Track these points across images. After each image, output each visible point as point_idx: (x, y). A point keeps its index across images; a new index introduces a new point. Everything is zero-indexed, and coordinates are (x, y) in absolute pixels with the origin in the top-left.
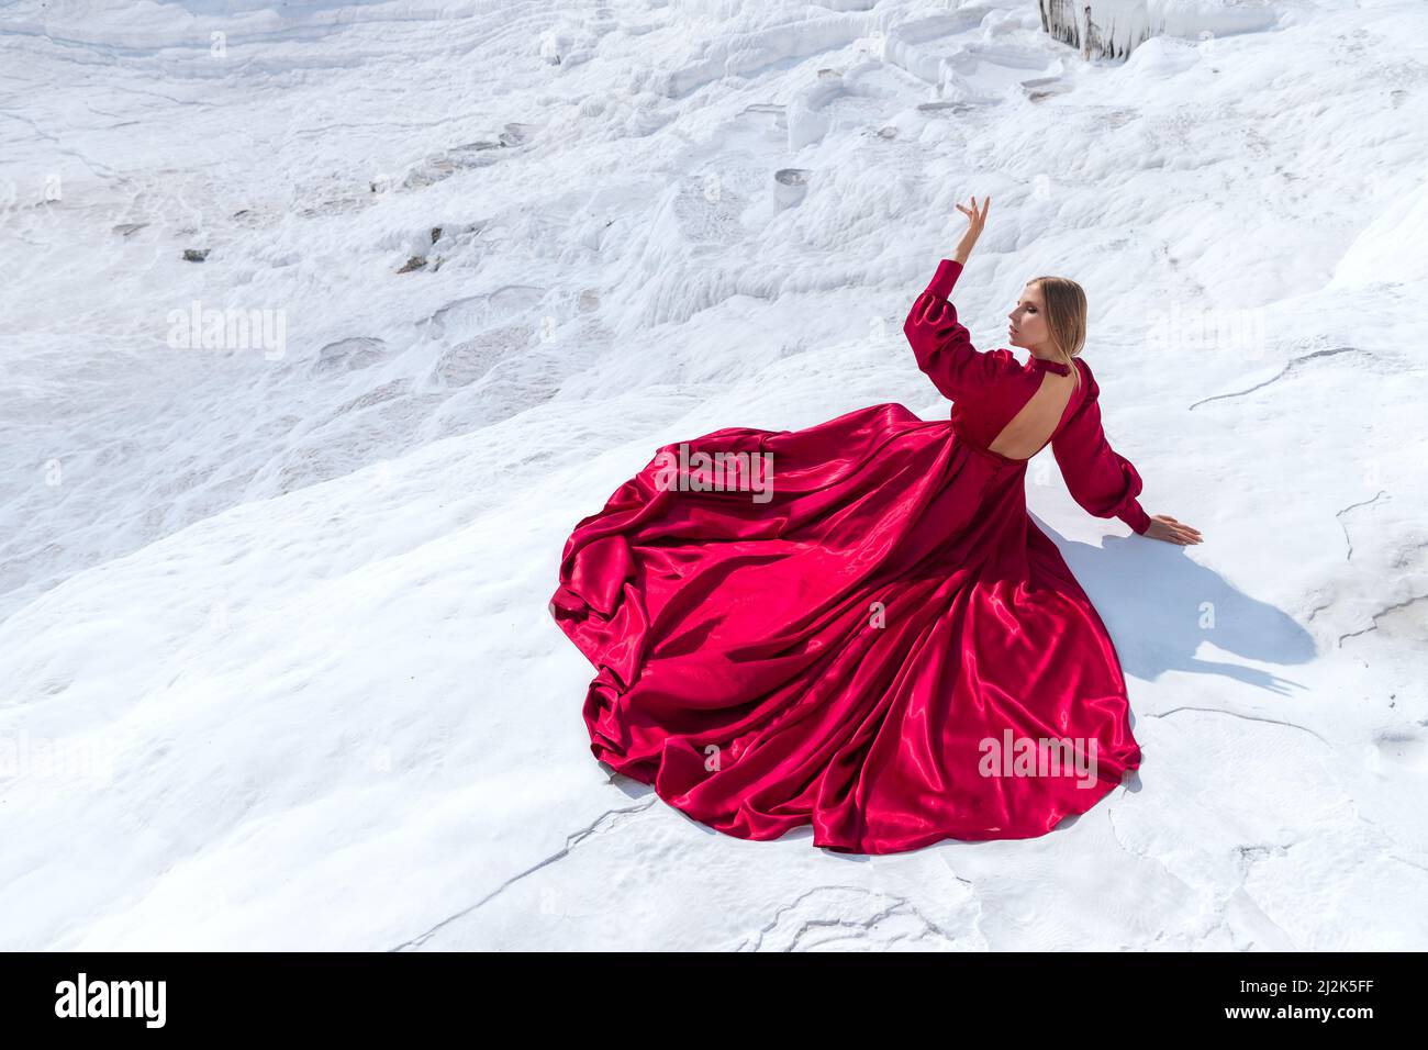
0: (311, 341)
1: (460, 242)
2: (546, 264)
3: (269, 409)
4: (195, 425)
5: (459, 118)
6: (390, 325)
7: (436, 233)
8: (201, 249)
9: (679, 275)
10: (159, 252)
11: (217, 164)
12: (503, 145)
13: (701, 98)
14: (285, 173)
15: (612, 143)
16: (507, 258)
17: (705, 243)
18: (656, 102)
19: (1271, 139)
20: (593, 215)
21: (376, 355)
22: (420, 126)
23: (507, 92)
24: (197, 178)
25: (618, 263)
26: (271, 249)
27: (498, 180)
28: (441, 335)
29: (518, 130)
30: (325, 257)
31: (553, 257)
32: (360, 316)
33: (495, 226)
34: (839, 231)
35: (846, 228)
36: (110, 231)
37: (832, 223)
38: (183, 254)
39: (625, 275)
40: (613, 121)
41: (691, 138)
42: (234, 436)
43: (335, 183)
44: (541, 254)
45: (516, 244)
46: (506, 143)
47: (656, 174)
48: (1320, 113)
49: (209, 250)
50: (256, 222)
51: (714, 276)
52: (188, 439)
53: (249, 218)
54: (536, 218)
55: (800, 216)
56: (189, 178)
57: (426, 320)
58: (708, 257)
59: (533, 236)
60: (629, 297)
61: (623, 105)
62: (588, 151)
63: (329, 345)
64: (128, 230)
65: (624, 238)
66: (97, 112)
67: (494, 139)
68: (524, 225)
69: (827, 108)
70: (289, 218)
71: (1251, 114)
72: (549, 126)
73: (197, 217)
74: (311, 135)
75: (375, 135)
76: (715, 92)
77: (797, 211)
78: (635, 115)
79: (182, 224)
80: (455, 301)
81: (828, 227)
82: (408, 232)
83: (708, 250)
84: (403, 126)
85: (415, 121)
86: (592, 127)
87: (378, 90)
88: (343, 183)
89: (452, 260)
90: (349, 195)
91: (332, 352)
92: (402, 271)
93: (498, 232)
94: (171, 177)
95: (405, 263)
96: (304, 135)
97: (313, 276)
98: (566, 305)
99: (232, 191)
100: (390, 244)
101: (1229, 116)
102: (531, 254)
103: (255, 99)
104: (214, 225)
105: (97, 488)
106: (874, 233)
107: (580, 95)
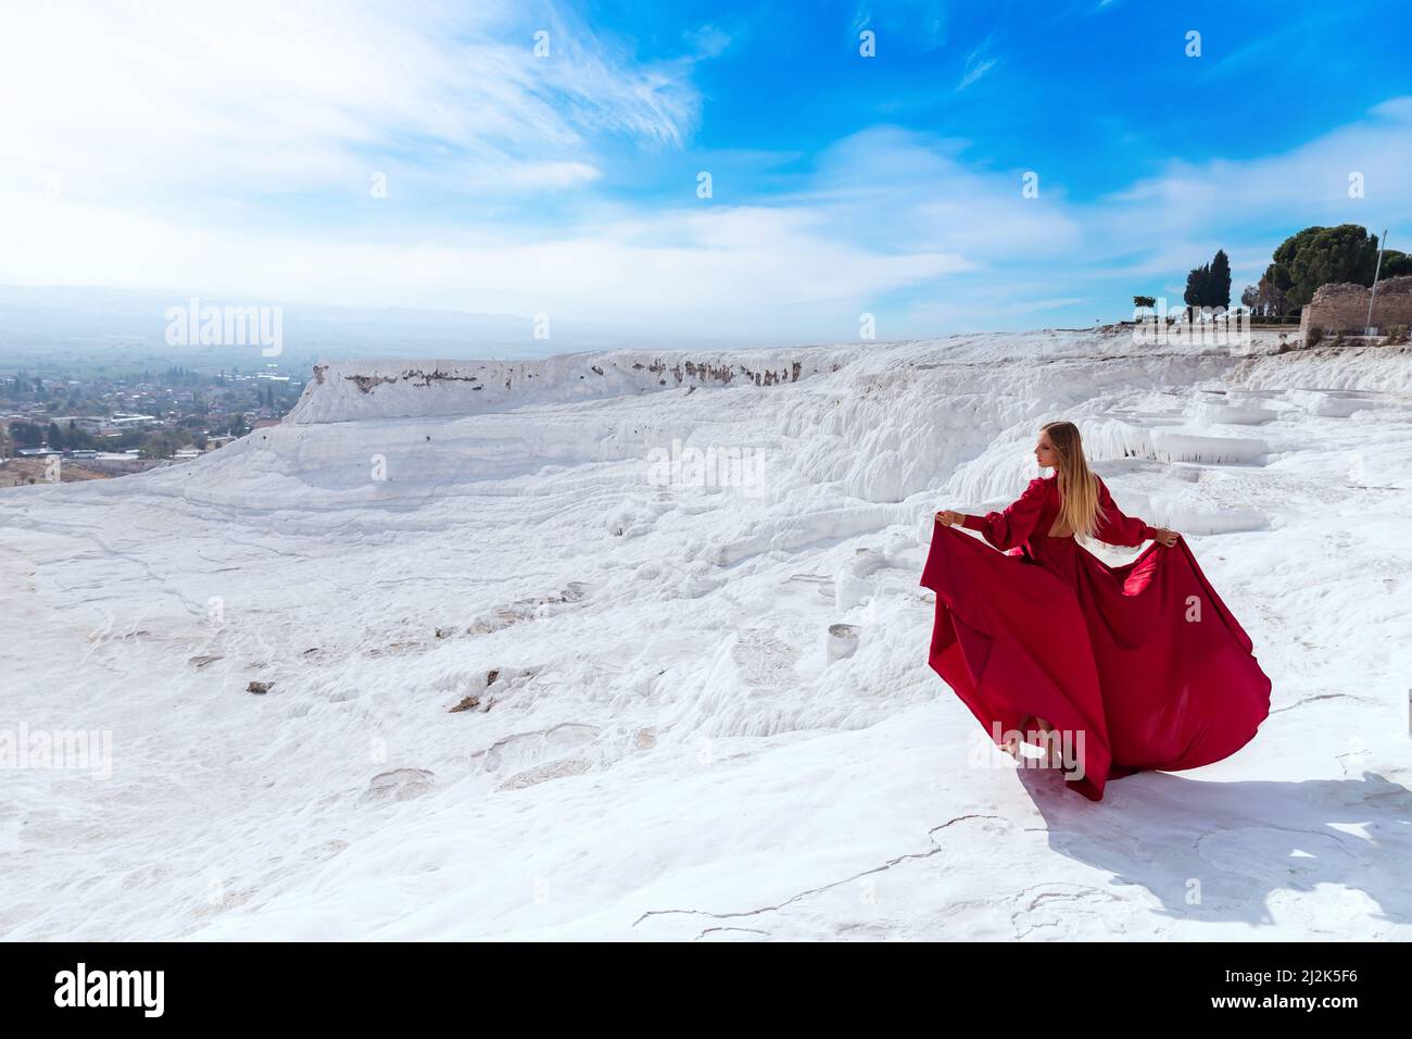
0: (358, 772)
1: (513, 686)
2: (597, 708)
3: (312, 836)
4: (232, 851)
5: (526, 576)
6: (439, 760)
7: (493, 676)
8: (266, 682)
9: (738, 714)
10: (225, 683)
11: (299, 606)
12: (564, 600)
13: (749, 568)
14: (359, 617)
15: (665, 602)
16: (560, 701)
17: (762, 687)
18: (707, 570)
19: (1283, 614)
20: (646, 664)
21: (424, 786)
22: (488, 582)
23: (572, 556)
24: (278, 618)
25: (674, 705)
26: (329, 686)
27: (556, 631)
28: (496, 768)
29: (579, 588)
30: (382, 695)
31: (604, 702)
32: (411, 750)
33: (552, 670)
34: (892, 679)
35: (899, 677)
36: (186, 662)
37: (885, 672)
38: (248, 686)
39: (679, 718)
40: (668, 583)
41: (739, 600)
42: (278, 859)
43: (403, 628)
44: (593, 698)
45: (570, 688)
46: (567, 599)
47: (705, 631)
48: (1323, 595)
49: (273, 683)
50: (323, 659)
51: (773, 715)
52: (223, 865)
53: (318, 655)
54: (591, 665)
55: (853, 665)
56: (271, 617)
57: (484, 752)
58: (767, 699)
59: (587, 681)
60: (686, 736)
61: (676, 571)
62: (642, 609)
63: (381, 775)
64: (202, 662)
65: (679, 683)
66: (205, 559)
67: (557, 595)
68: (579, 671)
69: (871, 576)
70: (354, 658)
71: (1262, 594)
72: (608, 585)
73: (270, 652)
74: (389, 586)
75: (447, 587)
76: (762, 563)
77: (849, 661)
78: (688, 579)
79: (254, 659)
80: (513, 736)
81: (880, 675)
82: (465, 674)
83: (766, 693)
84: (474, 581)
85: (485, 577)
86: (647, 589)
87: (457, 550)
88: (411, 628)
89: (505, 702)
90: (414, 639)
91: (383, 781)
92: (455, 710)
93: (553, 677)
94: (255, 616)
95: (458, 703)
96: (382, 585)
97: (367, 712)
98: (623, 741)
99: (307, 631)
100: (446, 685)
101: (1242, 594)
102: (583, 698)
103: (346, 553)
104: (284, 661)
105: (117, 914)
106: (925, 682)
107: (640, 560)
